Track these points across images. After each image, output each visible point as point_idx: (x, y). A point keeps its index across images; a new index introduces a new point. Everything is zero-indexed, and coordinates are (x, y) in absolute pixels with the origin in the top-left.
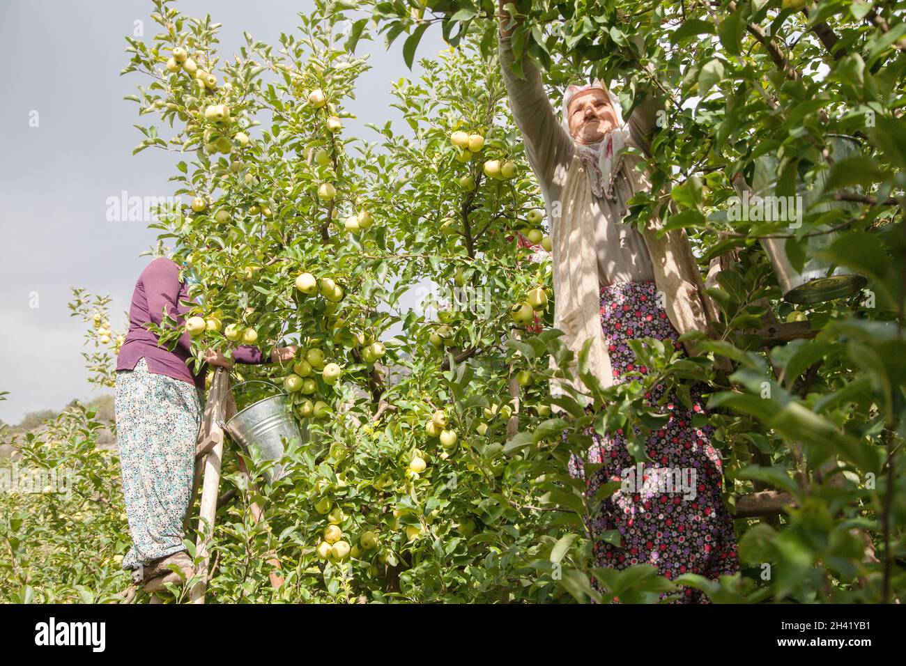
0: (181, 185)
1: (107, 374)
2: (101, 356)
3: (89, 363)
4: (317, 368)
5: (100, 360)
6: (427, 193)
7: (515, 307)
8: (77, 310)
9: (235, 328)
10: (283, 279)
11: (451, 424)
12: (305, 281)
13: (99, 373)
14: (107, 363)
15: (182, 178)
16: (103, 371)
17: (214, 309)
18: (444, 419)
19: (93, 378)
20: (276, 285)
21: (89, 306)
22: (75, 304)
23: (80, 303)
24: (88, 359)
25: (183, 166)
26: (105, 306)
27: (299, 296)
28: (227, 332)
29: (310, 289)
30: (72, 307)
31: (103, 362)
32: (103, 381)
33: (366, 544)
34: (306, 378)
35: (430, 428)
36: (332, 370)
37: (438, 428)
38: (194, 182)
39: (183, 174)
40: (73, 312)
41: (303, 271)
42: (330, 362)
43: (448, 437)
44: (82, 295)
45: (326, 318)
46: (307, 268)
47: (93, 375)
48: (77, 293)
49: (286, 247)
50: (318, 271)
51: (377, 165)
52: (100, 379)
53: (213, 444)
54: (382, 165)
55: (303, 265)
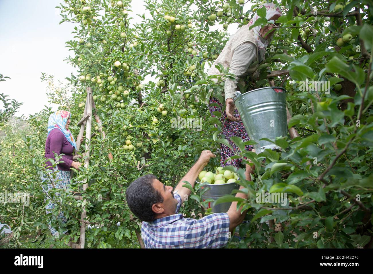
0: (75, 35)
1: (54, 99)
2: (52, 94)
3: (48, 96)
4: (122, 92)
5: (51, 95)
6: (157, 36)
7: (186, 70)
8: (43, 80)
9: (94, 79)
10: (110, 63)
11: (165, 109)
12: (117, 64)
13: (51, 99)
14: (54, 96)
15: (76, 32)
16: (53, 98)
17: (88, 73)
18: (163, 107)
19: (50, 101)
20: (108, 65)
21: (47, 78)
22: (43, 78)
23: (44, 77)
24: (48, 95)
25: (76, 28)
26: (52, 78)
27: (116, 68)
28: (92, 80)
29: (119, 66)
30: (42, 79)
31: (52, 95)
32: (53, 102)
33: (138, 146)
34: (118, 95)
35: (159, 109)
36: (126, 93)
37: (161, 109)
38: (80, 33)
39: (76, 31)
40: (42, 80)
41: (117, 60)
42: (125, 90)
43: (164, 113)
44: (45, 75)
45: (124, 76)
46: (118, 59)
47: (50, 100)
48: (43, 74)
49: (111, 53)
50: (121, 60)
51: (141, 27)
52: (51, 101)
53: (89, 116)
54: (142, 27)
55: (117, 58)
